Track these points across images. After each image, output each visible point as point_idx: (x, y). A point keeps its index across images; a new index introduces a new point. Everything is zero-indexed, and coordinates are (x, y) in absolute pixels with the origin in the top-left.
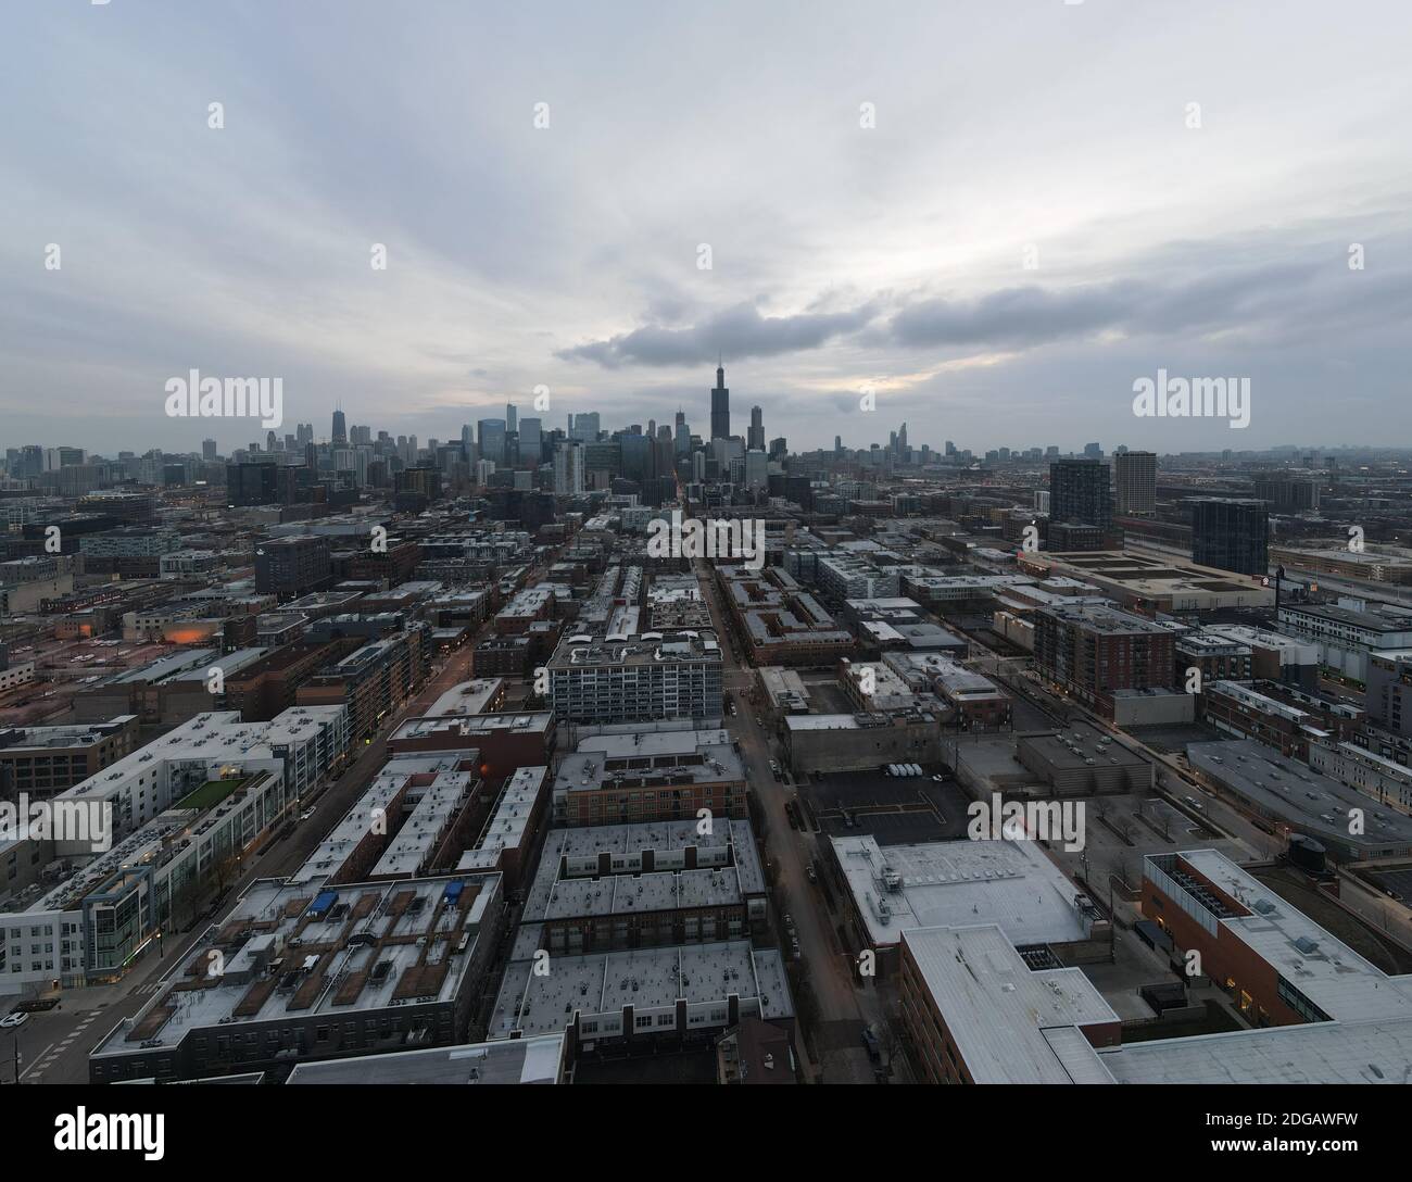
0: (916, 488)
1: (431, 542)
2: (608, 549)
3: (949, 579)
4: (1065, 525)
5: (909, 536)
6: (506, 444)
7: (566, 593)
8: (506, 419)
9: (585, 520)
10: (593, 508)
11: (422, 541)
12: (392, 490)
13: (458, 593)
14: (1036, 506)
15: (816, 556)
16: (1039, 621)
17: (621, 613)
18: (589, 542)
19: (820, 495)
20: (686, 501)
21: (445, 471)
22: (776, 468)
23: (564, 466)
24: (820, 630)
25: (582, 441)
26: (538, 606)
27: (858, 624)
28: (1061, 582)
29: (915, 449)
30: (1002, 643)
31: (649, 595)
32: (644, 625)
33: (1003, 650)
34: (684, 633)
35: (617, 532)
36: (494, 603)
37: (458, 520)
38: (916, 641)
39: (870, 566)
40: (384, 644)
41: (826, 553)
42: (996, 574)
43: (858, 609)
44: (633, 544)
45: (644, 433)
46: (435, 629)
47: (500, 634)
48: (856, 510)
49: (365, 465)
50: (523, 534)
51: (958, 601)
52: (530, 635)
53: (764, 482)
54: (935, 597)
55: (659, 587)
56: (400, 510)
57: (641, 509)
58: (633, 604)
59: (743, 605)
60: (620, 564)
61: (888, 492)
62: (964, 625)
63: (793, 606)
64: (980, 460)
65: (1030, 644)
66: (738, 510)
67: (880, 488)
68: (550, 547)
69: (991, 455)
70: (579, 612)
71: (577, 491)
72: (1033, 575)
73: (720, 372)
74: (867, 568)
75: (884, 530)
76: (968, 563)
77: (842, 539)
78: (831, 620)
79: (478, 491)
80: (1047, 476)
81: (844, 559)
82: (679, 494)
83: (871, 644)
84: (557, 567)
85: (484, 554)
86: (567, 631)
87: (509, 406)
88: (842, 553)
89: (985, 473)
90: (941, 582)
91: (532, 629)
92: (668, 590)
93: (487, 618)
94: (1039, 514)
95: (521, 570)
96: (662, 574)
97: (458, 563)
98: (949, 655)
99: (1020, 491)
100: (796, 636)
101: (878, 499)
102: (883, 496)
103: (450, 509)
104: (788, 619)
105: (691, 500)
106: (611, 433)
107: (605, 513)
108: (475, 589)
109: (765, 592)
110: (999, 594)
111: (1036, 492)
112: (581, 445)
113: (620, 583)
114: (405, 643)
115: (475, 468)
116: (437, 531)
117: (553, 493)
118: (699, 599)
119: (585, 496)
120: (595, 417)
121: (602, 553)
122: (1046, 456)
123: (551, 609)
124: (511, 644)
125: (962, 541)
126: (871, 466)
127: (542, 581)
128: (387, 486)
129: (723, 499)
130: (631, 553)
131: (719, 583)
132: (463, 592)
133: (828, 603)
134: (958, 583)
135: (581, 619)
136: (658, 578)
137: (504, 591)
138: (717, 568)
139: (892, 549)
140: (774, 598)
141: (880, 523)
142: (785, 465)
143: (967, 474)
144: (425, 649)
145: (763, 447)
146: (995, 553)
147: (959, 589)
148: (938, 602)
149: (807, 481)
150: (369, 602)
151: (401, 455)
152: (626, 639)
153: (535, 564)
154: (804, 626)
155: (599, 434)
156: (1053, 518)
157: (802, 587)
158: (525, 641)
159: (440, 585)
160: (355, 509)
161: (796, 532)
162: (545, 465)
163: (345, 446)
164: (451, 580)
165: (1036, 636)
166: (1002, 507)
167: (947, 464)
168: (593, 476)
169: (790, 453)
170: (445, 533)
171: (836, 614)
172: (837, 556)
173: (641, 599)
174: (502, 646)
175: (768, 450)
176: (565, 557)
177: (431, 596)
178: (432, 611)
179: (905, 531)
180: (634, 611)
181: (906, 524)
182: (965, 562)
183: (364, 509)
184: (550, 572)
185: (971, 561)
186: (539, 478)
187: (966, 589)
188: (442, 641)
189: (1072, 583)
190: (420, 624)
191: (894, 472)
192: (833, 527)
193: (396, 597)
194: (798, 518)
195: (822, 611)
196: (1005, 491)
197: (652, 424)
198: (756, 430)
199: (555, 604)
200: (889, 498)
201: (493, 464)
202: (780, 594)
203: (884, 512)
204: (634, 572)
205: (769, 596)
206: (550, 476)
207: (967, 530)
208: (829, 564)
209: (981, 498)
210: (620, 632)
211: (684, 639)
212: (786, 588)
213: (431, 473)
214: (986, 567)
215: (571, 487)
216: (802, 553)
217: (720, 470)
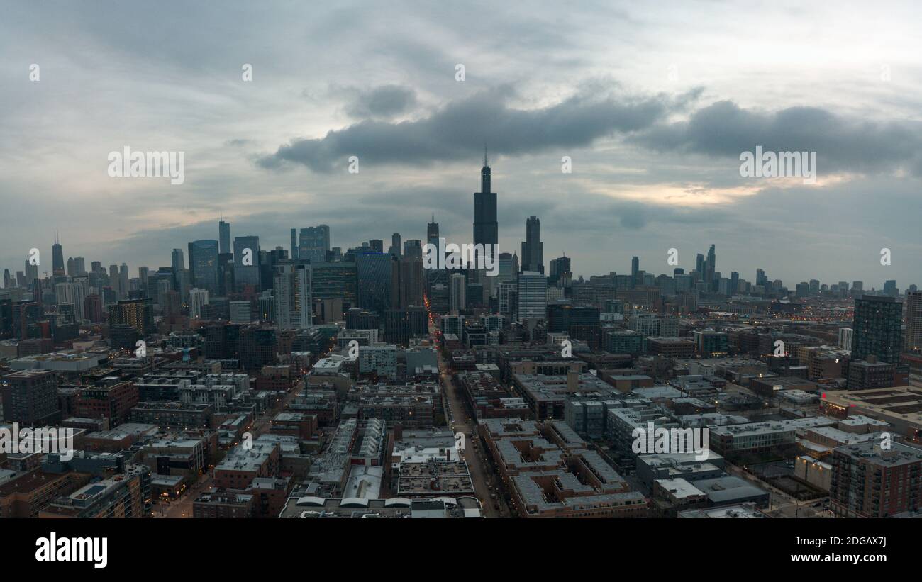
0: (723, 323)
1: (146, 382)
2: (342, 397)
3: (754, 425)
4: (864, 363)
5: (713, 379)
6: (219, 268)
7: (293, 447)
8: (218, 240)
9: (314, 361)
10: (324, 346)
11: (137, 381)
12: (107, 325)
13: (175, 440)
14: (840, 343)
15: (605, 407)
16: (836, 462)
17: (360, 475)
18: (319, 388)
19: (613, 330)
20: (441, 338)
21: (156, 303)
22: (557, 295)
23: (287, 292)
24: (608, 492)
25: (308, 262)
26: (261, 460)
27: (652, 483)
28: (857, 421)
29: (723, 276)
30: (803, 487)
31: (394, 454)
32: (388, 487)
33: (802, 495)
34: (438, 499)
35: (353, 377)
36: (210, 455)
37: (172, 358)
38: (716, 496)
39: (668, 416)
40: (108, 484)
41: (618, 402)
42: (800, 417)
43: (652, 466)
44: (373, 392)
45: (386, 250)
46: (154, 475)
47: (220, 487)
48: (654, 348)
49: (82, 300)
50: (242, 376)
51: (761, 449)
52: (253, 492)
53: (542, 314)
54: (738, 446)
55: (407, 445)
56: (116, 346)
57: (383, 347)
58: (374, 464)
59: (513, 467)
60: (358, 416)
61: (692, 328)
62: (767, 473)
63: (575, 467)
64: (791, 292)
65: (827, 486)
66: (508, 349)
67: (683, 322)
68: (274, 393)
69: (802, 287)
70: (308, 470)
71: (304, 325)
72: (833, 415)
73: (486, 172)
74: (665, 418)
75: (686, 372)
76: (773, 407)
77: (637, 384)
78: (621, 480)
79: (191, 325)
80: (851, 312)
81: (639, 409)
82: (433, 329)
83: (666, 503)
84: (281, 417)
85: (200, 398)
86: (296, 490)
87: (222, 223)
88: (637, 401)
89: (794, 308)
90: (747, 430)
91: (255, 486)
92: (418, 449)
93: (206, 469)
94: (842, 352)
95: (242, 418)
96: (410, 429)
97: (172, 406)
98: (750, 507)
99: (826, 327)
100: (578, 501)
101: (680, 335)
102: (686, 332)
103: (163, 345)
104: (569, 481)
105: (447, 337)
106: (344, 251)
107: (337, 352)
108: (192, 436)
109: (542, 450)
110: (801, 437)
111: (841, 329)
112: (308, 267)
113: (358, 439)
114: (126, 485)
115: (187, 300)
116: (151, 370)
117: (276, 328)
118: (458, 460)
119: (312, 331)
120: (323, 230)
121: (335, 402)
122: (852, 291)
123: (276, 464)
124: (232, 500)
125: (766, 383)
126: (674, 296)
127: (265, 433)
128: (103, 320)
129: (489, 335)
130: (371, 403)
131: (483, 440)
132: (180, 438)
133: (618, 461)
134: (763, 429)
135: (311, 479)
136: (405, 433)
137: (224, 441)
138: (481, 421)
139: (694, 396)
140: (552, 457)
141: (681, 365)
142: (568, 291)
143: (778, 307)
144: (145, 494)
145: (541, 269)
146: (799, 394)
147: (763, 436)
148: (742, 451)
149: (596, 313)
150: (93, 440)
151: (114, 287)
152: (366, 504)
153: (257, 413)
154: (589, 488)
155: (328, 252)
156: (855, 356)
157: (587, 444)
158: (248, 498)
159: (156, 429)
160: (75, 345)
161: (581, 377)
162: (264, 292)
163: (63, 279)
164: (169, 424)
165: (833, 477)
166: (809, 346)
167: (757, 295)
168: (323, 305)
169: (575, 277)
170: (159, 372)
171: (628, 474)
172: (631, 405)
173: (385, 459)
174: (223, 501)
175: (547, 273)
176: (292, 405)
177: (148, 441)
178: (150, 456)
179: (710, 374)
180: (375, 473)
181: (710, 365)
182: (771, 406)
183: (84, 345)
184: (274, 422)
185: (776, 404)
186: (258, 309)
187: (769, 435)
188: (160, 489)
189: (866, 421)
190: (139, 469)
191: (701, 304)
192: (627, 370)
193: (116, 438)
194: (584, 359)
195: (611, 470)
196: (814, 327)
197: (396, 238)
198: (532, 246)
199: (281, 460)
200: (693, 335)
201: (206, 292)
202: (560, 453)
203: (686, 352)
204: (375, 425)
205: (546, 455)
206: (271, 307)
207: (774, 371)
208: (621, 416)
209: (790, 335)
210: (358, 496)
211: (440, 506)
212: (568, 446)
213: (142, 305)
214: (790, 409)
215: (296, 320)
216: (589, 403)
217: (486, 300)
